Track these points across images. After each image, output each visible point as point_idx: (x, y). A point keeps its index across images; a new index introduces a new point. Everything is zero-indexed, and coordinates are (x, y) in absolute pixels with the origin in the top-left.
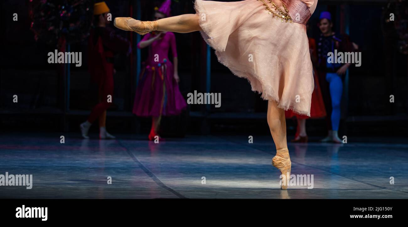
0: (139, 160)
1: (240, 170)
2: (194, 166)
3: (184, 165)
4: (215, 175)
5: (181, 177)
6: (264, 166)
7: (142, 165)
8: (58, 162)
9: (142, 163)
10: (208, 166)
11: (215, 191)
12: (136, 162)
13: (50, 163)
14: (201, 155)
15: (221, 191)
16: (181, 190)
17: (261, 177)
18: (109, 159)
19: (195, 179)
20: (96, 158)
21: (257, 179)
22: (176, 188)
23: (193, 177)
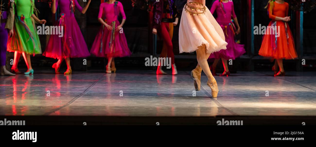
0: (205, 89)
1: (275, 96)
2: (243, 93)
3: (236, 92)
4: (258, 99)
5: (235, 100)
6: (292, 92)
7: (207, 92)
8: (149, 90)
9: (207, 91)
10: (253, 92)
11: (257, 110)
12: (203, 90)
13: (143, 91)
14: (248, 85)
15: (262, 110)
16: (233, 109)
17: (290, 101)
18: (184, 88)
19: (243, 102)
20: (175, 87)
21: (287, 102)
22: (230, 108)
23: (242, 100)
